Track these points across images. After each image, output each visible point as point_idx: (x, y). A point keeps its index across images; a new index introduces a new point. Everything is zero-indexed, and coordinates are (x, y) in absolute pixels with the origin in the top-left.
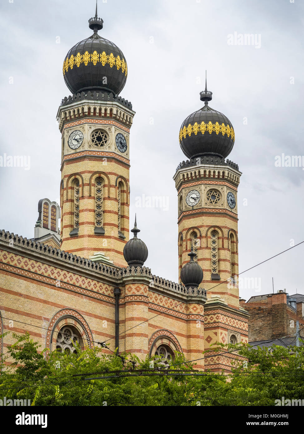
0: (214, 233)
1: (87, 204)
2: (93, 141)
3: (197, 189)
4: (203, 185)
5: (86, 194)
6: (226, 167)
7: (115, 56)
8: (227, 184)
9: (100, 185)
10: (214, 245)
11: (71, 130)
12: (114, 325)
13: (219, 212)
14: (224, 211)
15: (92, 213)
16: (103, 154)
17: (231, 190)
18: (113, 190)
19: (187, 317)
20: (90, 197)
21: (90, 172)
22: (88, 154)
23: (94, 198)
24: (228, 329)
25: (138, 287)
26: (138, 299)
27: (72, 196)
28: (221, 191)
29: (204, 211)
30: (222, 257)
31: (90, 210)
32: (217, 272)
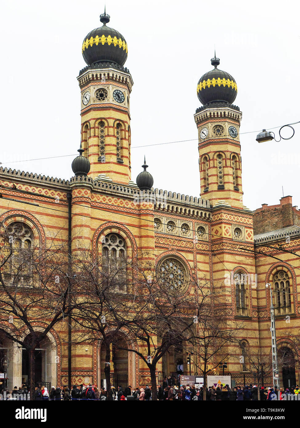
0: (220, 156)
1: (93, 141)
2: (97, 97)
3: (207, 127)
4: (209, 123)
5: (92, 134)
6: (226, 108)
7: (118, 38)
8: (228, 120)
9: (103, 127)
10: (220, 165)
11: (84, 92)
12: (67, 220)
13: (222, 141)
14: (226, 140)
15: (97, 147)
16: (103, 105)
17: (233, 125)
18: (111, 130)
19: (139, 212)
20: (95, 136)
21: (94, 119)
22: (93, 107)
23: (98, 137)
24: (232, 223)
25: (80, 191)
26: (79, 200)
27: (85, 137)
28: (223, 126)
29: (211, 141)
30: (226, 173)
31: (95, 145)
32: (223, 184)
